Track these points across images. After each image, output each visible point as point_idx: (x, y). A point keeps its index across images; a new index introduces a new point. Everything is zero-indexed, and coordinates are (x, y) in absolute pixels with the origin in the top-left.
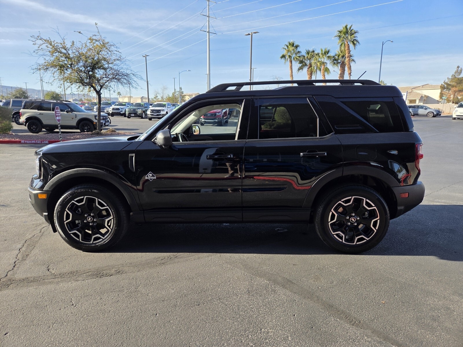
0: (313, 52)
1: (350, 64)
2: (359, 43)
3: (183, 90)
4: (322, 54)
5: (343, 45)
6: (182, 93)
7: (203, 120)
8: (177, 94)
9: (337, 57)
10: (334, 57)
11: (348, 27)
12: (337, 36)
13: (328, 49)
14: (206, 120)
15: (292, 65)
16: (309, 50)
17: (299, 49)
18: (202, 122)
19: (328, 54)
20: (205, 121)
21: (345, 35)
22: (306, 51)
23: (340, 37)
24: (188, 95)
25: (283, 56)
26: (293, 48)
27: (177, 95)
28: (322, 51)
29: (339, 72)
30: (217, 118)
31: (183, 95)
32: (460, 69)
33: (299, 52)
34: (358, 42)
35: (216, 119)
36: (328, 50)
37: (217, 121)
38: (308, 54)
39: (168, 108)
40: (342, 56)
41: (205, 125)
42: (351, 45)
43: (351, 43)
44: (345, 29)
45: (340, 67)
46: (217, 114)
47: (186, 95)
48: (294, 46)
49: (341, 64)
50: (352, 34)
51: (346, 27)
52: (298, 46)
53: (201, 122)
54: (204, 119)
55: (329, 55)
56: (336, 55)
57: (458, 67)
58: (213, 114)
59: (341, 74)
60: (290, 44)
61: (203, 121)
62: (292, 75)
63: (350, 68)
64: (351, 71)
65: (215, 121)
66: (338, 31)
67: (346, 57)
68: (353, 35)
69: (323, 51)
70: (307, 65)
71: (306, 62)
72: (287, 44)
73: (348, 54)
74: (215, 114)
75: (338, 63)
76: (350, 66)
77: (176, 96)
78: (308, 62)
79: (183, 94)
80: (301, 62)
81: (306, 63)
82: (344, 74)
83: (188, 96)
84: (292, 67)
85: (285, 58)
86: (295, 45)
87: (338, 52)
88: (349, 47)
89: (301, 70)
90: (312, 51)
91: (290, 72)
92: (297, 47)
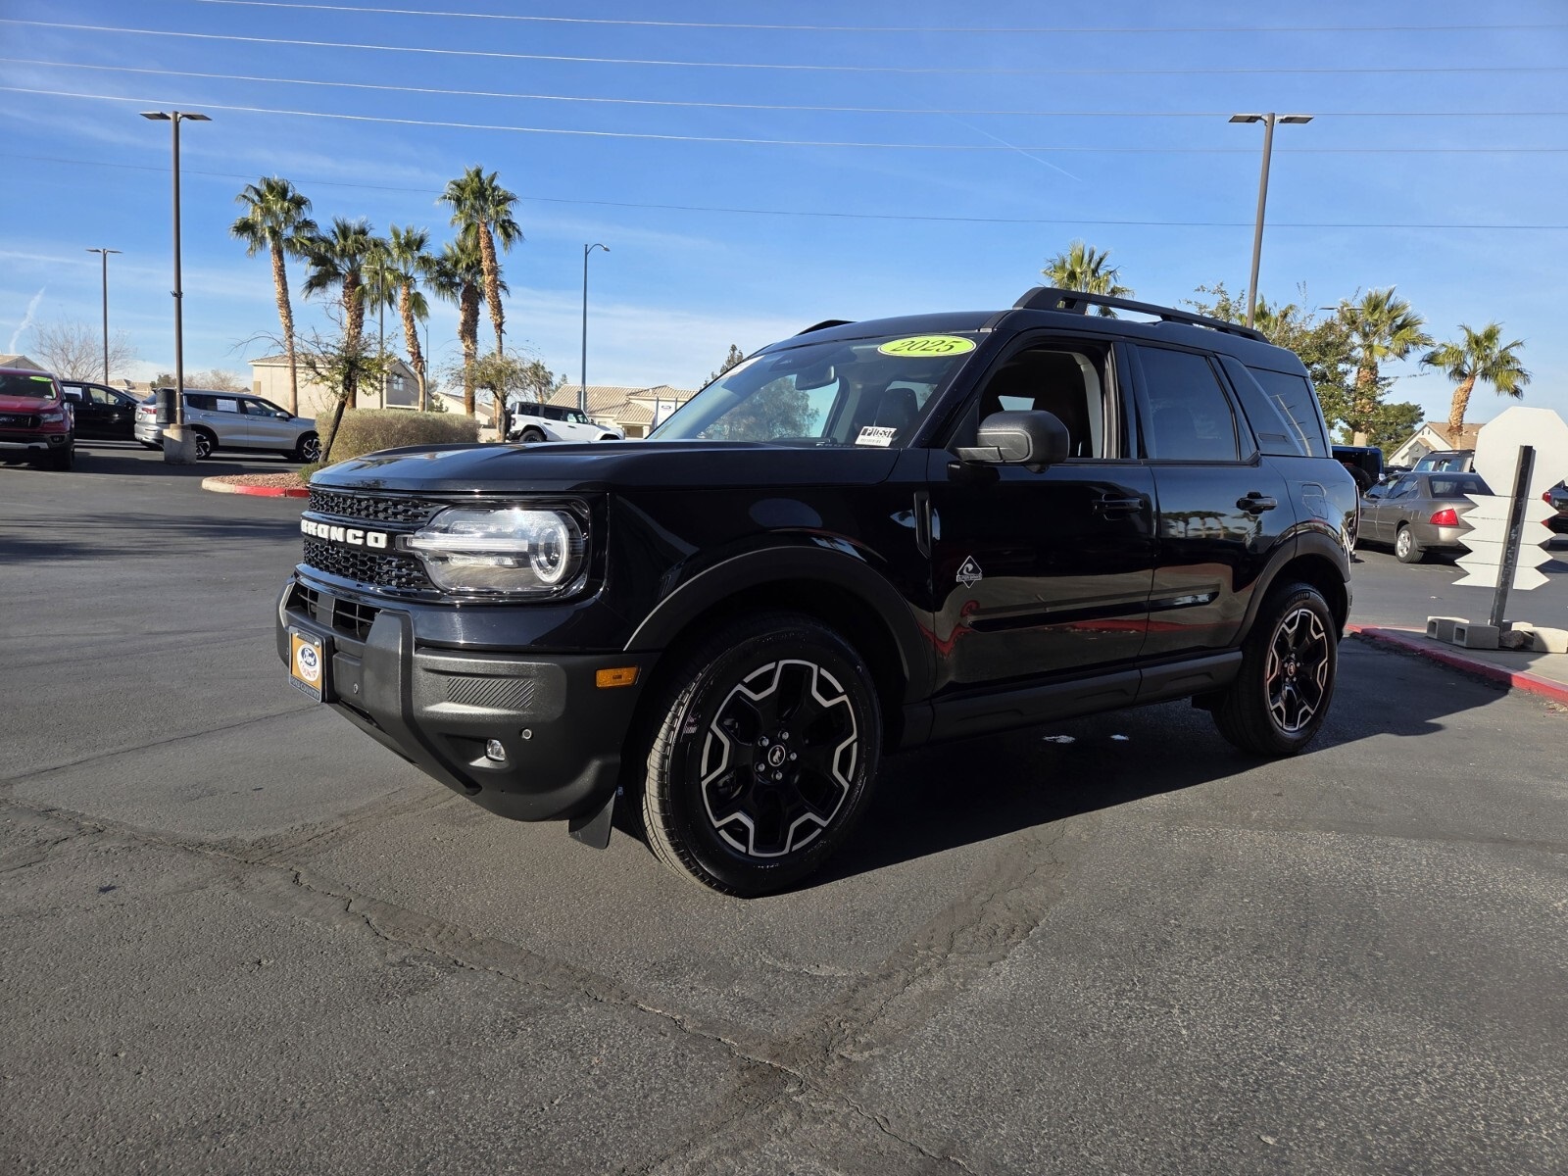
0: (363, 232)
1: (497, 294)
2: (520, 233)
4: (399, 245)
5: (473, 231)
9: (448, 265)
10: (439, 263)
11: (484, 176)
12: (449, 198)
13: (420, 232)
15: (283, 265)
16: (344, 226)
17: (307, 214)
19: (418, 249)
21: (475, 198)
22: (338, 225)
23: (459, 201)
25: (245, 227)
26: (286, 204)
28: (397, 235)
29: (460, 316)
30: (47, 436)
32: (737, 352)
33: (308, 224)
34: (518, 231)
35: (43, 441)
36: (418, 237)
37: (44, 445)
38: (345, 238)
40: (468, 265)
42: (498, 236)
43: (499, 231)
44: (476, 179)
45: (461, 301)
46: (46, 415)
48: (288, 197)
49: (465, 291)
50: (500, 203)
51: (478, 173)
52: (304, 203)
55: (424, 252)
56: (446, 260)
57: (734, 348)
58: (27, 417)
59: (465, 323)
60: (271, 187)
62: (287, 300)
63: (498, 308)
64: (502, 317)
65: (38, 447)
66: (454, 183)
67: (485, 270)
68: (501, 207)
69: (402, 237)
70: (340, 274)
71: (337, 261)
72: (258, 187)
73: (491, 261)
74: (33, 417)
75: (452, 285)
76: (499, 301)
78: (344, 267)
80: (319, 260)
81: (335, 268)
82: (476, 324)
84: (284, 271)
85: (254, 234)
86: (290, 195)
87: (452, 249)
88: (490, 239)
89: (316, 290)
90: (357, 227)
91: (277, 288)
92: (299, 202)
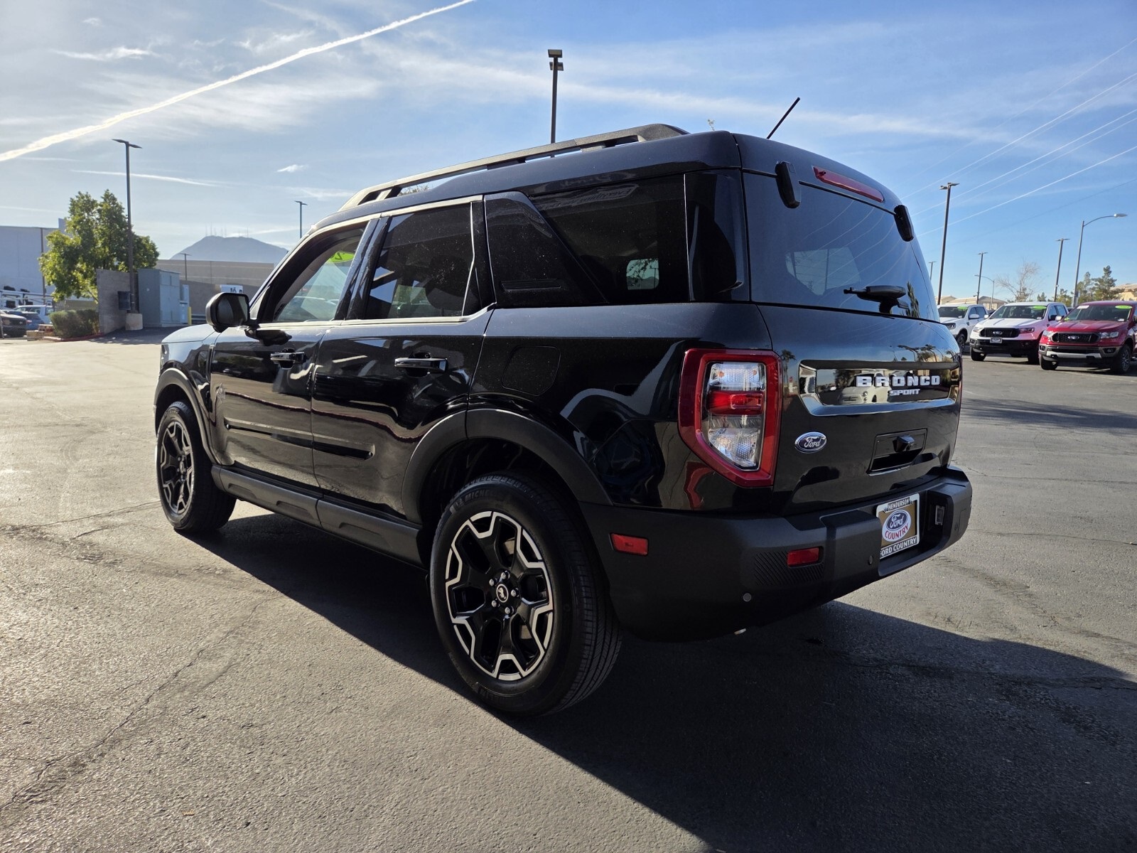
3: (1112, 276)
6: (1111, 283)
7: (1049, 353)
8: (1091, 287)
14: (1058, 354)
18: (1045, 358)
20: (1055, 356)
24: (1130, 291)
27: (1093, 289)
30: (1100, 348)
31: (1112, 289)
35: (1097, 352)
39: (969, 319)
41: (1058, 368)
47: (1122, 291)
53: (1043, 359)
54: (1053, 350)
58: (1088, 335)
61: (1048, 356)
65: (1095, 357)
74: (1093, 335)
77: (1089, 292)
79: (1114, 285)
83: (1130, 293)
